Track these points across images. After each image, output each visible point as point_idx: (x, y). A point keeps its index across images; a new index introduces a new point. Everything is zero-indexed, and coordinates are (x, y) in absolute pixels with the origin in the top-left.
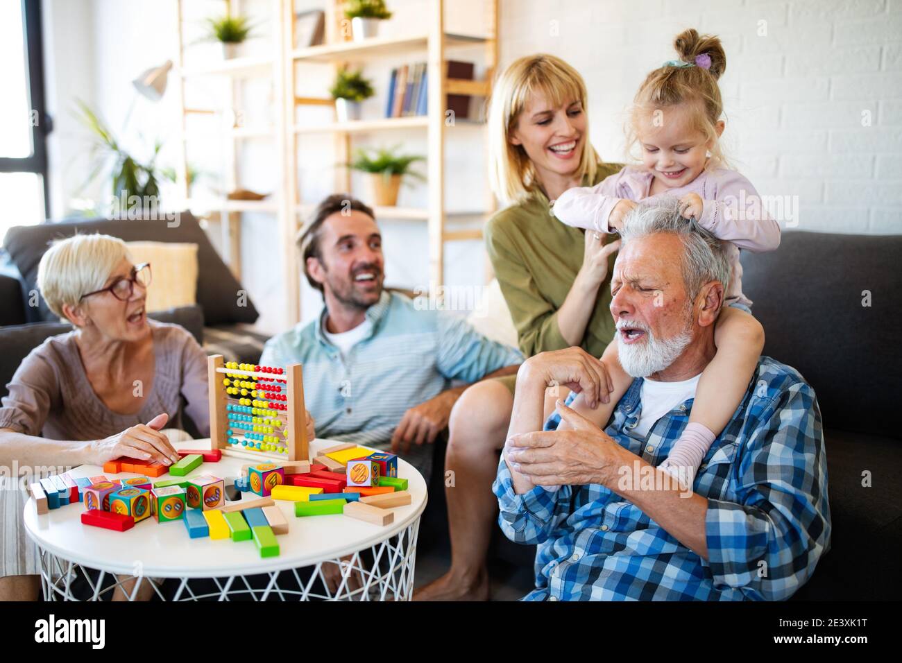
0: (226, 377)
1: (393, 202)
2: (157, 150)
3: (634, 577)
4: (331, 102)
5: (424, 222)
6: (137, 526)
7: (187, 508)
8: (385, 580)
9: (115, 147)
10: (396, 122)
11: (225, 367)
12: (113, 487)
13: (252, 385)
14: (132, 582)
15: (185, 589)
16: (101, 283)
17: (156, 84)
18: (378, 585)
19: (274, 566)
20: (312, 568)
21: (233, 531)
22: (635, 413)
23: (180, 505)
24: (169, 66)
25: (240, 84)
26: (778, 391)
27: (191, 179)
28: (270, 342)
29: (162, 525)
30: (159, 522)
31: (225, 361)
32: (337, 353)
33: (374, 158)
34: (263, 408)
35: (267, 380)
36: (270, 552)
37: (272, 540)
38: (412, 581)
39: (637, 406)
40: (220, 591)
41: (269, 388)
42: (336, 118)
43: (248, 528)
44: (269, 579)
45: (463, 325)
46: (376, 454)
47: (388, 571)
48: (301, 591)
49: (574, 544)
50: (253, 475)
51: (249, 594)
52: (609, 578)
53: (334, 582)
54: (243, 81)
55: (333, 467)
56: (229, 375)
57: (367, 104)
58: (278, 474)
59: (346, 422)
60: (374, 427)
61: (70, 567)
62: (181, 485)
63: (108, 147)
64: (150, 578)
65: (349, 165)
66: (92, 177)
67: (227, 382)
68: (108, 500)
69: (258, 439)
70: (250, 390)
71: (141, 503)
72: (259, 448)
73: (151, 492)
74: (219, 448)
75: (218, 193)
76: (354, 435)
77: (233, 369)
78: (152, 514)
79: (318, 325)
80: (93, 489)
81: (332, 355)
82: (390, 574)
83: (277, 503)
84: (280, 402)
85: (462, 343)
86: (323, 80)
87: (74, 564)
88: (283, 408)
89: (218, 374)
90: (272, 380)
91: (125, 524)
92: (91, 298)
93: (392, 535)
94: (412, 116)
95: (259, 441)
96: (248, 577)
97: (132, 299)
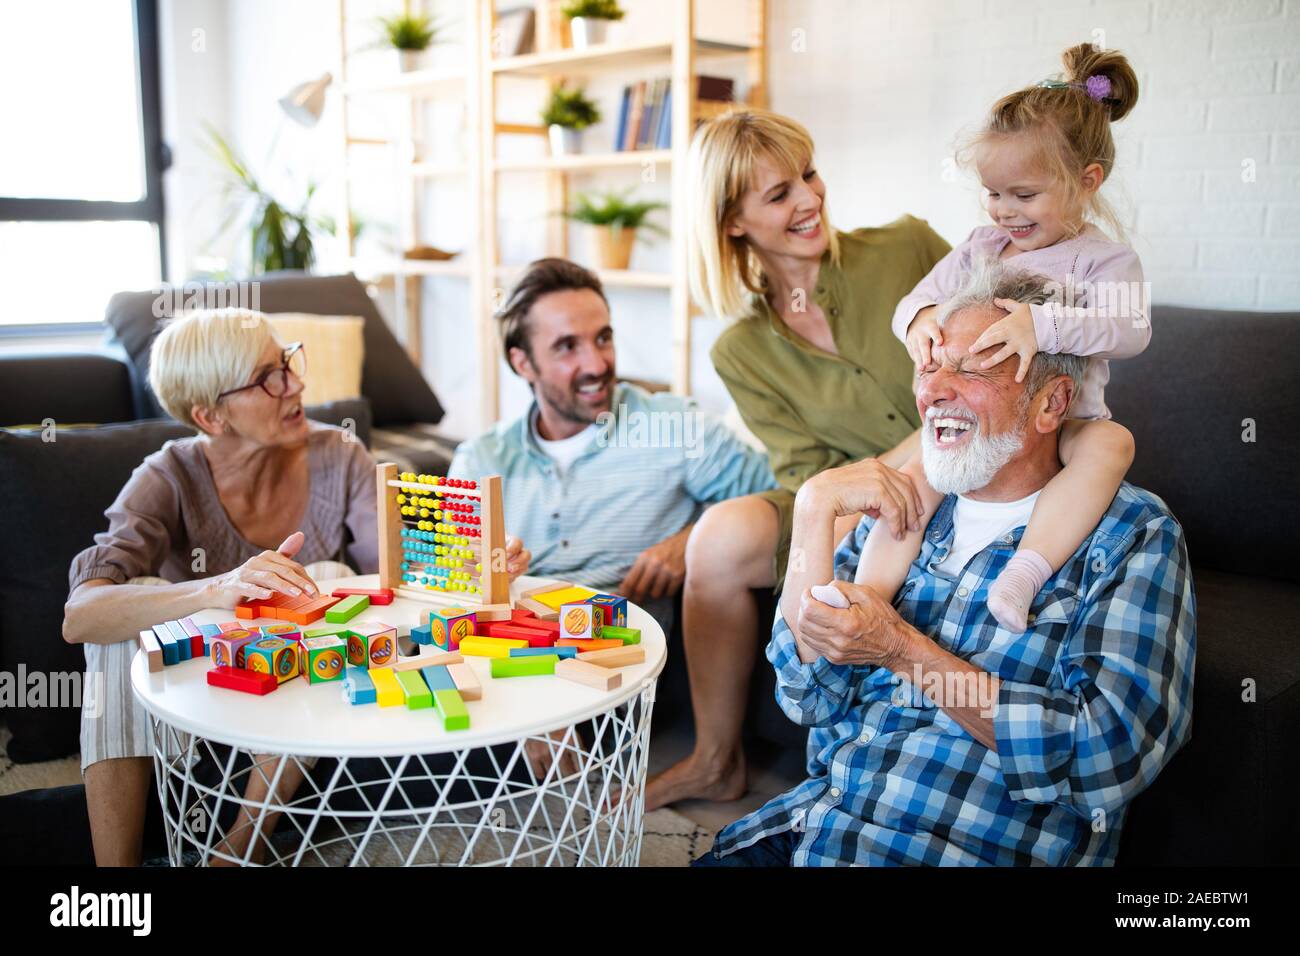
0: (401, 492)
1: (624, 264)
2: (311, 192)
3: (943, 765)
4: (544, 130)
5: (665, 291)
6: (281, 689)
7: (348, 666)
8: (609, 763)
9: (254, 188)
10: (628, 157)
11: (399, 479)
12: (250, 637)
13: (435, 504)
14: (273, 764)
15: (343, 774)
16: (245, 376)
17: (310, 104)
18: (599, 770)
19: (461, 743)
20: (512, 746)
21: (408, 695)
22: (944, 541)
23: (338, 660)
24: (328, 81)
25: (422, 104)
26: (1132, 526)
27: (355, 231)
28: (461, 447)
29: (314, 687)
30: (310, 683)
31: (400, 472)
32: (551, 467)
33: (599, 204)
34: (449, 534)
35: (455, 496)
36: (456, 723)
37: (459, 708)
38: (646, 765)
39: (949, 532)
40: (390, 777)
41: (457, 507)
42: (549, 152)
43: (428, 692)
44: (455, 761)
45: (720, 432)
46: (598, 596)
47: (613, 751)
48: (497, 778)
49: (862, 721)
50: (435, 622)
51: (429, 781)
52: (910, 764)
53: (542, 764)
54: (426, 102)
55: (541, 612)
56: (405, 490)
57: (591, 133)
58: (468, 621)
59: (563, 558)
60: (598, 565)
61: (192, 742)
62: (341, 635)
63: (245, 188)
64: (298, 757)
65: (566, 214)
66: (225, 226)
67: (401, 499)
68: (243, 653)
69: (442, 575)
70: (433, 510)
71: (286, 660)
72: (444, 587)
73: (300, 644)
74: (391, 586)
75: (391, 250)
76: (572, 575)
77: (409, 482)
78: (301, 673)
79: (525, 428)
80: (224, 639)
81: (546, 469)
82: (616, 755)
83: (467, 659)
84: (472, 527)
85: (718, 456)
86: (532, 101)
87: (197, 738)
88: (476, 533)
89: (390, 489)
90: (462, 497)
91: (266, 686)
92: (231, 398)
93: (618, 703)
94: (650, 149)
95: (444, 578)
96: (427, 757)
97: (285, 395)
